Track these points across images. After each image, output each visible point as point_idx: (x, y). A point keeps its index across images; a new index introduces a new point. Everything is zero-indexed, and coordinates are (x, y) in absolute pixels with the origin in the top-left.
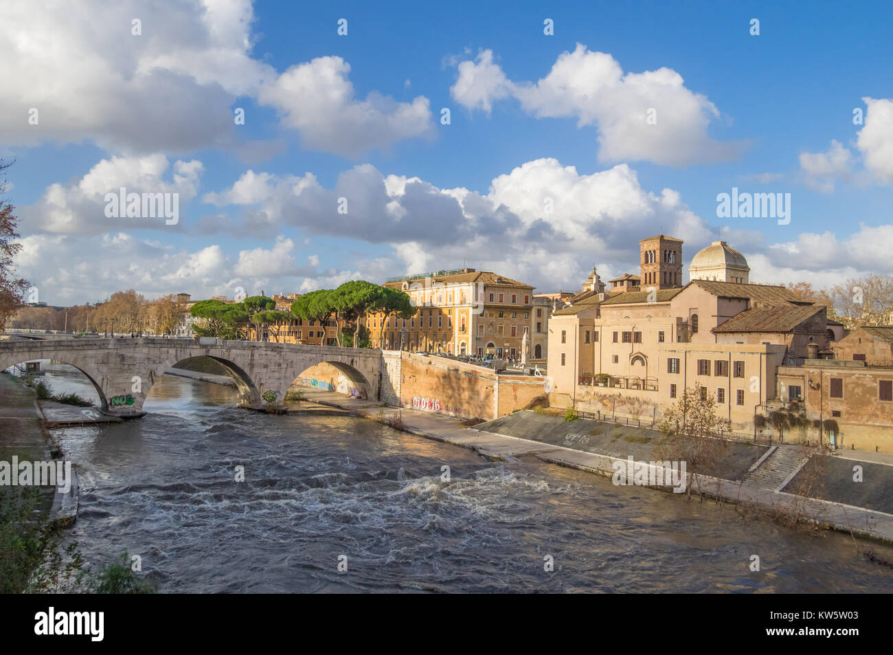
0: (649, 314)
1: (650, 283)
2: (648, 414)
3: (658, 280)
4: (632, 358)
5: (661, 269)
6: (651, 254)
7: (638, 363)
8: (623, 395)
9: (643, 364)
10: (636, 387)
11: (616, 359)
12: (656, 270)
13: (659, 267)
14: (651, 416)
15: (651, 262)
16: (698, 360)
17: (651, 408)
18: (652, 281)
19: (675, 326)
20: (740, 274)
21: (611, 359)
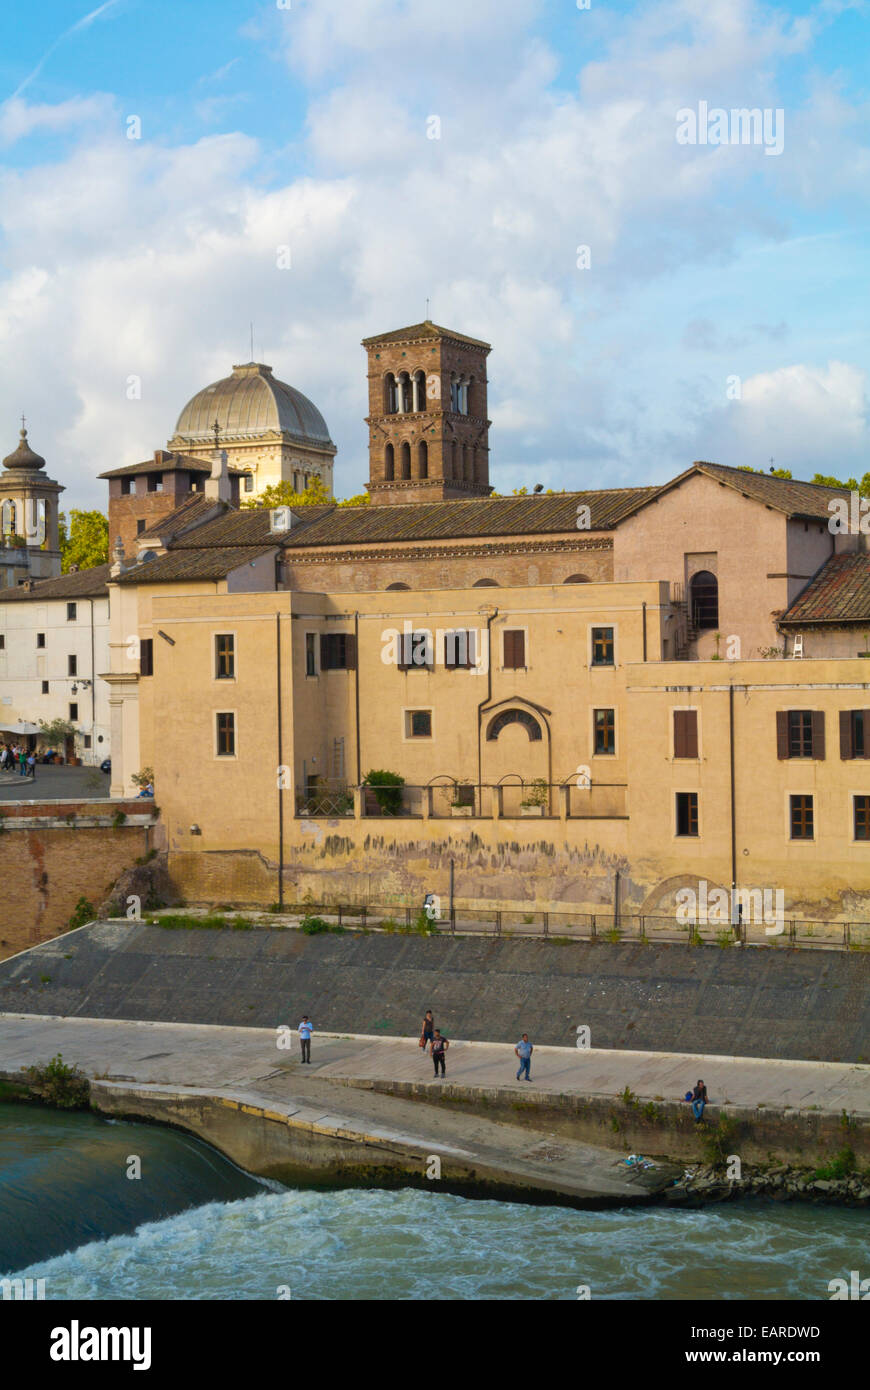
0: (487, 574)
1: (407, 476)
2: (594, 894)
3: (435, 469)
4: (487, 718)
5: (444, 432)
6: (407, 385)
7: (514, 732)
8: (485, 840)
9: (535, 734)
10: (536, 811)
11: (420, 724)
12: (427, 436)
13: (438, 426)
14: (603, 900)
15: (408, 408)
16: (779, 715)
17: (602, 874)
18: (414, 473)
19: (655, 609)
20: (314, 466)
21: (402, 724)
